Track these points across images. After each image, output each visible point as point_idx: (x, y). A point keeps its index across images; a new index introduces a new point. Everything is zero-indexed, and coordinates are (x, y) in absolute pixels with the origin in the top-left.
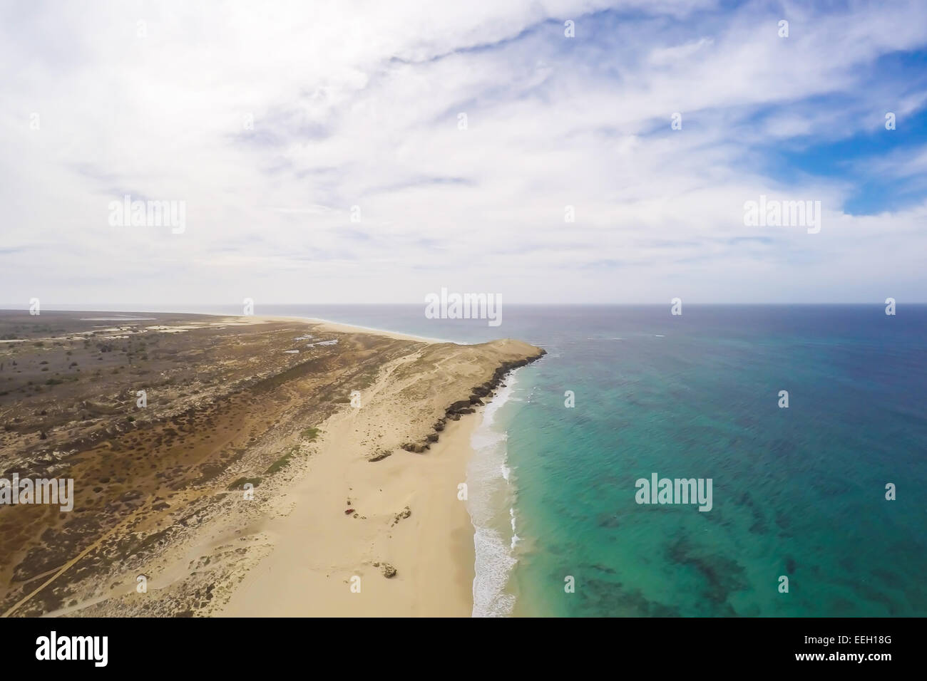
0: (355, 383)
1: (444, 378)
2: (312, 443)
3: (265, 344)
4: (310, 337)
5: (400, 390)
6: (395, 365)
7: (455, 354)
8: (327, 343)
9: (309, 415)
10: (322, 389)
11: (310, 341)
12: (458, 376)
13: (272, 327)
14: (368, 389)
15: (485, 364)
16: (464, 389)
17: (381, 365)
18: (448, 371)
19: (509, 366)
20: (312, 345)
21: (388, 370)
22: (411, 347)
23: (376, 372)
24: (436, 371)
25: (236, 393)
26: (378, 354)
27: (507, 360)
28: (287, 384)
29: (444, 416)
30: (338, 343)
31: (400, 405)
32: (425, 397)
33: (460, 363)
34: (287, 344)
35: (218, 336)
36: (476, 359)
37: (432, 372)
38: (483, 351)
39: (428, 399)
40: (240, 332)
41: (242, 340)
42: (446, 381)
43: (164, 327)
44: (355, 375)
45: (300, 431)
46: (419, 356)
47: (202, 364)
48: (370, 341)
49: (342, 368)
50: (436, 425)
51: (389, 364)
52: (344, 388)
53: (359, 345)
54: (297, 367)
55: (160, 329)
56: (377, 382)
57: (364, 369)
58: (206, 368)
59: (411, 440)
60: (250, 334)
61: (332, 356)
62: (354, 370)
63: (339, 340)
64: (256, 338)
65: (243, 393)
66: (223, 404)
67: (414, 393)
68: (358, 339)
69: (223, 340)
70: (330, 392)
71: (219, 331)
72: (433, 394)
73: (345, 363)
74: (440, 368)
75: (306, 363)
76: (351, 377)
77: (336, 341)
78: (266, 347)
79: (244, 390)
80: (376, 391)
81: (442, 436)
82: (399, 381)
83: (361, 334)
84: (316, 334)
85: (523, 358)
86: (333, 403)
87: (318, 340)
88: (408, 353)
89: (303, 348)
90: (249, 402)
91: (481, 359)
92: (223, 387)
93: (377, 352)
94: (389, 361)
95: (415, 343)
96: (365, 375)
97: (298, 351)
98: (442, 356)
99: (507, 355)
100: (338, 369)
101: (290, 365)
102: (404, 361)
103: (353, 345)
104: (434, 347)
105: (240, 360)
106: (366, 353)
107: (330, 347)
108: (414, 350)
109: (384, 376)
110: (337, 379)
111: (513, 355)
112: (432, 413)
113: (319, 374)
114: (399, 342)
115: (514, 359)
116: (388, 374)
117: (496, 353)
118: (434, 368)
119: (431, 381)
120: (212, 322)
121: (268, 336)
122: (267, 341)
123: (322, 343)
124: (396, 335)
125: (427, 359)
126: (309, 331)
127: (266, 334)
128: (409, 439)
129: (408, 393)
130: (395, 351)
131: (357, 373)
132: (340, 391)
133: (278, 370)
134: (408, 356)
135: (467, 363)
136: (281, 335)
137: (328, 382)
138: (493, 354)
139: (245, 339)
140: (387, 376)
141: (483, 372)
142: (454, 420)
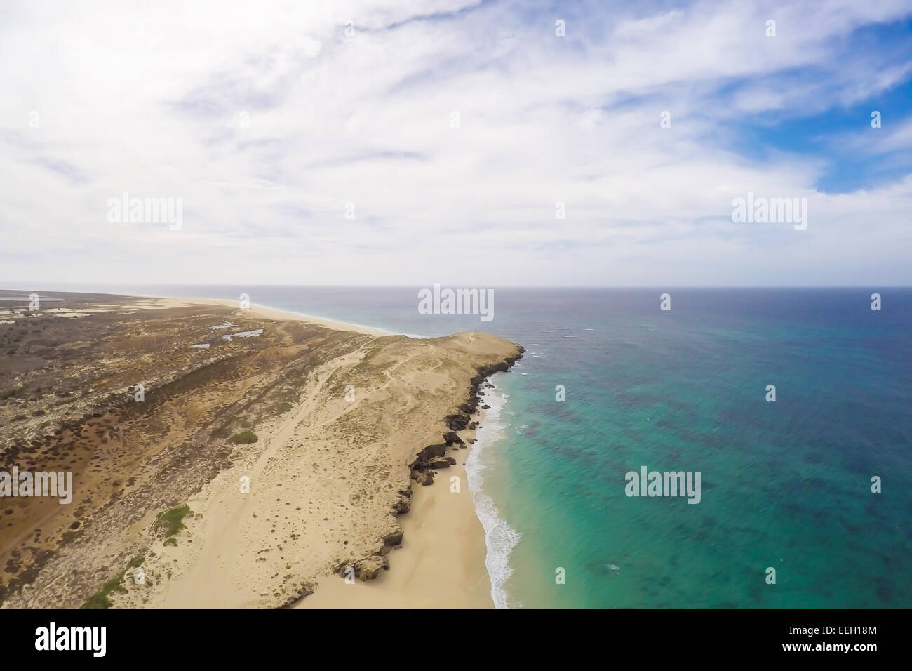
0: (270, 403)
1: (400, 400)
2: (170, 548)
3: (172, 334)
4: (230, 325)
5: (334, 420)
6: (329, 370)
7: (411, 355)
8: (248, 334)
9: (182, 473)
10: (220, 412)
11: (229, 332)
12: (421, 394)
13: (191, 310)
14: (287, 415)
15: (454, 370)
16: (434, 421)
17: (312, 369)
18: (406, 385)
19: (484, 372)
20: (228, 337)
21: (319, 378)
22: (350, 341)
23: (303, 383)
24: (387, 385)
25: (97, 415)
26: (310, 351)
27: (482, 363)
28: (175, 400)
29: (407, 482)
30: (262, 334)
31: (333, 454)
32: (373, 439)
33: (419, 369)
34: (197, 336)
35: (121, 323)
36: (441, 363)
37: (384, 387)
38: (448, 350)
39: (379, 444)
40: (149, 318)
41: (146, 329)
42: (405, 404)
43: (66, 310)
44: (273, 387)
45: (159, 510)
46: (362, 355)
47: (79, 363)
48: (301, 333)
49: (259, 373)
50: (395, 507)
51: (321, 368)
52: (252, 410)
53: (288, 338)
54: (199, 370)
55: (59, 313)
56: (302, 400)
57: (288, 376)
58: (80, 370)
59: (353, 552)
60: (160, 321)
61: (249, 354)
62: (274, 377)
63: (265, 330)
64: (164, 326)
65: (107, 416)
66: (68, 437)
67: (356, 429)
68: (287, 329)
69: (123, 329)
70: (230, 420)
71: (127, 317)
72: (386, 432)
73: (264, 365)
74: (392, 379)
75: (212, 365)
76: (267, 389)
77: (260, 331)
78: (172, 338)
79: (110, 411)
80: (298, 419)
81: (409, 530)
82: (335, 401)
83: (292, 322)
84: (238, 322)
85: (501, 360)
86: (229, 442)
87: (238, 329)
88: (349, 350)
89: (216, 342)
90: (107, 436)
91: (448, 363)
92: (82, 405)
93: (307, 348)
94: (322, 363)
95: (358, 335)
96: (287, 387)
97: (207, 346)
98: (393, 358)
99: (479, 356)
100: (252, 375)
101: (190, 367)
102: (344, 363)
103: (281, 337)
104: (381, 341)
105: (129, 357)
106: (293, 350)
107: (251, 340)
108: (356, 346)
109: (314, 389)
110: (245, 395)
111: (487, 356)
112: (387, 474)
113: (225, 383)
114: (339, 334)
115: (490, 362)
116: (320, 385)
117: (465, 353)
118: (383, 379)
119: (381, 405)
120: (124, 304)
121: (180, 324)
122: (176, 330)
123: (242, 335)
124: (333, 323)
125: (375, 362)
126: (231, 317)
127: (178, 321)
128: (350, 547)
129: (348, 426)
130: (332, 346)
131: (276, 383)
132: (245, 418)
133: (171, 377)
134: (348, 355)
135: (429, 371)
136: (196, 322)
137: (232, 400)
138: (461, 355)
139: (152, 327)
140: (317, 390)
141: (454, 385)
142: (424, 484)
